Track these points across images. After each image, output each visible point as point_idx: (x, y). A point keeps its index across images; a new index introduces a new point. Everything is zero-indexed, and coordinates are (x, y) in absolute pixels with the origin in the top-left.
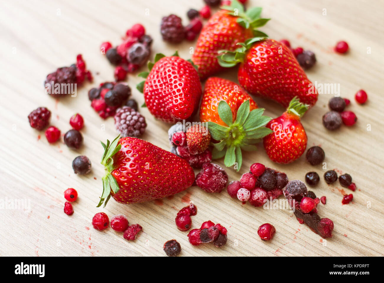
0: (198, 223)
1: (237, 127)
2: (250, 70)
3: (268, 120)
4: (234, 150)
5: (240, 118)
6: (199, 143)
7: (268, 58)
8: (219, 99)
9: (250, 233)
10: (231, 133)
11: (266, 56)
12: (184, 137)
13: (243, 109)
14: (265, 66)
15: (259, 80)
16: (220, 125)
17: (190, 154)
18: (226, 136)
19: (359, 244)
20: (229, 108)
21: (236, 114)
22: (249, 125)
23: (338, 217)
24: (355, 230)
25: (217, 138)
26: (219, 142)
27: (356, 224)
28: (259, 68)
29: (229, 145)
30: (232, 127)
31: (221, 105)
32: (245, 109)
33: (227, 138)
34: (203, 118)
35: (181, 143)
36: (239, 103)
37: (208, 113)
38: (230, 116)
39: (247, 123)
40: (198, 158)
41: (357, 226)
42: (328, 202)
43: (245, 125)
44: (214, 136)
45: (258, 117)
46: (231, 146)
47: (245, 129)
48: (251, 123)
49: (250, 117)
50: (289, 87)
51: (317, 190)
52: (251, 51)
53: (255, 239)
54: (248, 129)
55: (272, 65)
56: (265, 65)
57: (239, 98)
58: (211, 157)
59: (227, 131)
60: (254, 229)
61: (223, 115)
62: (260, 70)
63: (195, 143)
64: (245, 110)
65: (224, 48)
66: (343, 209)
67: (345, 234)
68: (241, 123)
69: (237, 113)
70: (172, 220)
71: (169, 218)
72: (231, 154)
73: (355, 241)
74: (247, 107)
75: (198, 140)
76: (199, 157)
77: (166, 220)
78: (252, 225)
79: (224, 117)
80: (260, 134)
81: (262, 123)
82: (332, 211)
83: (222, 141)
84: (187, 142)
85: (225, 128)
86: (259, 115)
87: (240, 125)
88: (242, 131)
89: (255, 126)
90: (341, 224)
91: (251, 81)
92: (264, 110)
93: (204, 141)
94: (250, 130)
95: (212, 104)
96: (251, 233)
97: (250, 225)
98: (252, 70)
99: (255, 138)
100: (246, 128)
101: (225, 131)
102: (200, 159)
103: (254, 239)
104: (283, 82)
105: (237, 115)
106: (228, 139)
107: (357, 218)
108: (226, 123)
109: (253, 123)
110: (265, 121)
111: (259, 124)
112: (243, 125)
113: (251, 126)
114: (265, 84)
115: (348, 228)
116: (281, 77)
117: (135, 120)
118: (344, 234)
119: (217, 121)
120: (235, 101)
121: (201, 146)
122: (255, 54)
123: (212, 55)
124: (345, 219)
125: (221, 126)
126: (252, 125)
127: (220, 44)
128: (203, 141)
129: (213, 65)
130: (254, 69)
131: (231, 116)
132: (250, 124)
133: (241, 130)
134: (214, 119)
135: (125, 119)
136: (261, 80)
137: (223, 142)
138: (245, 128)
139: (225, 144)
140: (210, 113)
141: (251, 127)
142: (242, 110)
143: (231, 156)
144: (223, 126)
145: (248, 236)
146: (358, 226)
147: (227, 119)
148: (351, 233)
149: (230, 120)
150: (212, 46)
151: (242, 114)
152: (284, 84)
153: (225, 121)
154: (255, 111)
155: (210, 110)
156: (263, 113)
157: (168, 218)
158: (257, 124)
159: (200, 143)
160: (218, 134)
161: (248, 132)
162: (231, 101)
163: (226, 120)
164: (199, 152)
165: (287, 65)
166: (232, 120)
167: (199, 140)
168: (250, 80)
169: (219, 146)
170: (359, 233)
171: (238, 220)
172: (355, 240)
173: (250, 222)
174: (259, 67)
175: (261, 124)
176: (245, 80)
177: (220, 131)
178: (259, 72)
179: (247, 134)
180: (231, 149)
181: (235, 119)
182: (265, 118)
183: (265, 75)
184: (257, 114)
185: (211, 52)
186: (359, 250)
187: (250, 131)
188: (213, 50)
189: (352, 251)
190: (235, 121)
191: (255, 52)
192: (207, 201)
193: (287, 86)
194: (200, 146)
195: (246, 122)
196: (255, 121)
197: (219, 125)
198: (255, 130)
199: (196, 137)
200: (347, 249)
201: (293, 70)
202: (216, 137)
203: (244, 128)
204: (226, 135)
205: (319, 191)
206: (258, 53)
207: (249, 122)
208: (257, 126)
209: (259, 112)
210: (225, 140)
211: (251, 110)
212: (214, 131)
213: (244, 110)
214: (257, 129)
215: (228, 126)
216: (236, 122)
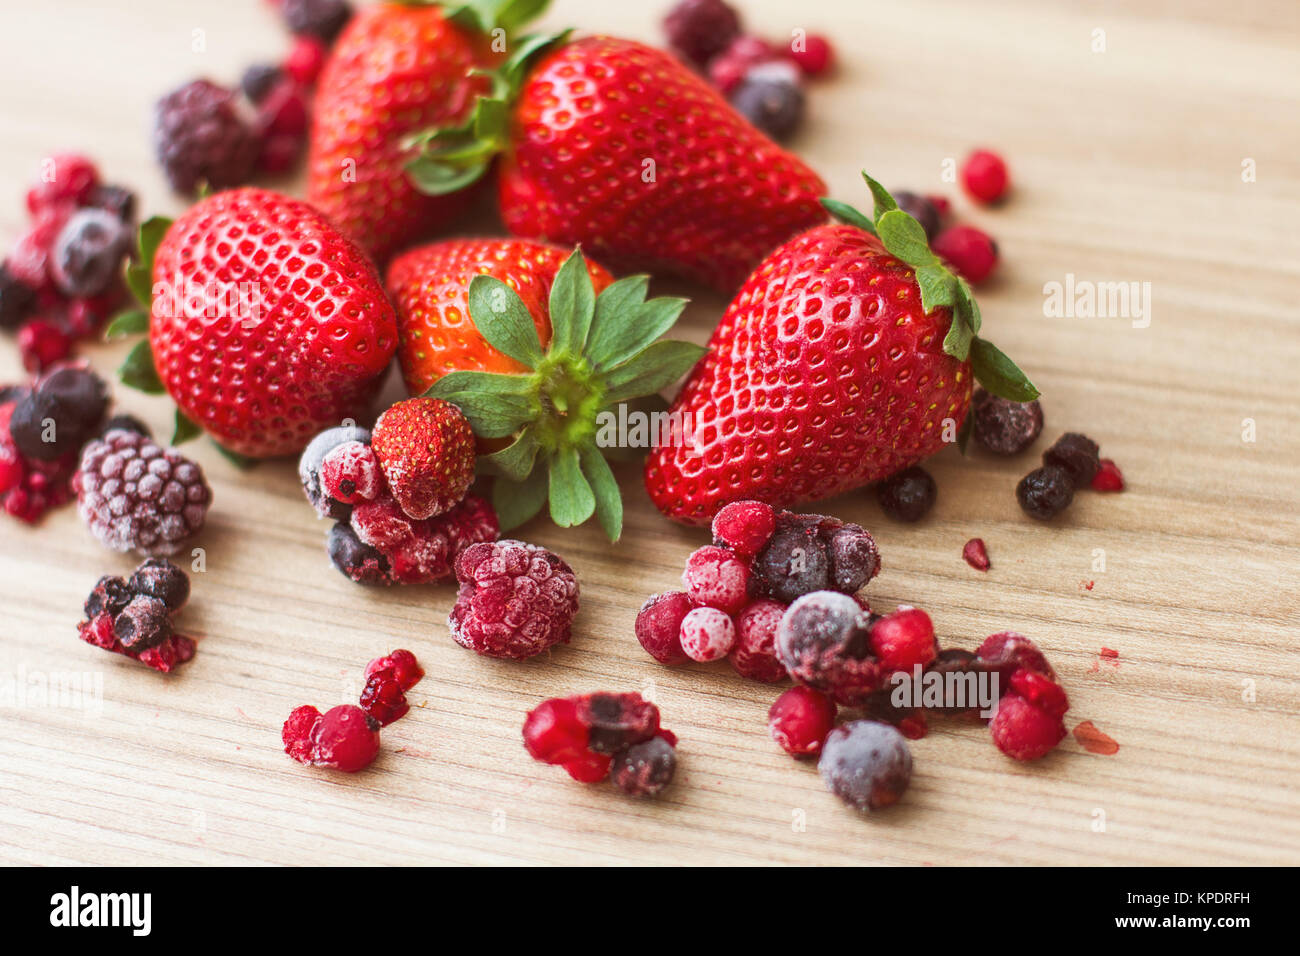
0: (519, 777)
1: (563, 364)
2: (545, 160)
3: (673, 311)
4: (577, 466)
5: (566, 329)
6: (433, 462)
7: (602, 93)
8: (463, 281)
9: (736, 754)
10: (544, 395)
11: (590, 88)
12: (368, 460)
13: (567, 291)
14: (600, 128)
15: (592, 188)
16: (494, 374)
17: (413, 523)
18: (533, 411)
19: (1170, 665)
20: (516, 298)
21: (546, 315)
22: (607, 346)
23: (1053, 598)
24: (1137, 625)
25: (497, 428)
26: (509, 440)
27: (1133, 602)
28: (578, 142)
29: (553, 448)
30: (544, 370)
31: (478, 295)
32: (573, 288)
33: (537, 418)
34: (423, 369)
35: (362, 488)
36: (544, 276)
37: (437, 343)
38: (525, 325)
39: (598, 341)
40: (447, 534)
41: (1138, 607)
42: (995, 558)
43: (591, 350)
44: (485, 424)
45: (632, 307)
46: (563, 449)
47: (598, 366)
48: (615, 334)
49: (602, 315)
50: (713, 189)
51: (940, 528)
52: (529, 89)
53: (767, 766)
54: (607, 361)
55: (624, 116)
56: (597, 124)
57: (540, 259)
58: (494, 519)
59: (531, 390)
60: (746, 733)
61: (498, 328)
62: (585, 146)
63: (420, 462)
64: (577, 295)
65: (423, 124)
66: (1064, 566)
67: (1104, 649)
68: (574, 344)
69: (550, 309)
70: (412, 798)
71: (396, 792)
72: (570, 484)
73: (1151, 661)
74: (578, 280)
75: (428, 449)
76: (450, 527)
77: (389, 804)
78: (735, 722)
79: (505, 338)
80: (659, 371)
81: (656, 326)
82: (1023, 583)
83: (519, 437)
84: (388, 474)
85: (519, 382)
86: (633, 303)
87: (572, 352)
88: (587, 376)
89: (631, 347)
90: (1077, 617)
91: (562, 205)
92: (645, 280)
93: (454, 447)
94: (614, 364)
95: (441, 309)
96: (743, 749)
97: (725, 724)
98: (553, 159)
99: (644, 393)
100: (601, 360)
101: (522, 390)
102: (453, 533)
103: (759, 769)
104: (683, 172)
105: (551, 317)
106: (543, 423)
107: (1126, 581)
108: (517, 358)
109: (619, 335)
110: (664, 319)
111: (645, 336)
112: (584, 353)
113: (615, 351)
114: (616, 202)
115: (1108, 625)
116: (671, 154)
117: (159, 475)
118: (1100, 651)
119: (480, 365)
120: (526, 271)
121: (448, 471)
122: (549, 95)
123: (383, 169)
124: (1083, 596)
125: (500, 378)
126: (619, 345)
127: (401, 118)
128: (449, 449)
129: (397, 206)
130: (562, 151)
131: (531, 325)
132: (609, 341)
133: (582, 372)
134: (466, 359)
135: (119, 475)
136: (599, 186)
137: (523, 440)
138: (595, 364)
139: (537, 443)
140: (445, 340)
141: (617, 354)
142: (563, 298)
143: (573, 487)
144: (510, 375)
145: (735, 765)
146: (1143, 606)
147: (519, 342)
148: (1125, 636)
149: (529, 341)
150: (373, 136)
151: (568, 310)
152: (692, 178)
153: (511, 350)
154: (615, 289)
155: (440, 333)
156: (644, 290)
157: (394, 796)
158: (638, 337)
159: (441, 457)
160: (498, 410)
161: (611, 373)
162: (512, 274)
163: (515, 346)
164: (443, 502)
165: (682, 107)
166: (538, 342)
167: (431, 446)
168: (554, 207)
169: (514, 460)
170: (1157, 628)
171: (673, 719)
172: (1148, 656)
173: (724, 713)
174: (579, 137)
175: (650, 331)
176: (538, 213)
177: (504, 396)
178: (582, 159)
179: (608, 383)
180: (563, 463)
181: (548, 334)
182: (661, 307)
183: (609, 163)
184: (625, 299)
185: (375, 158)
186: (1178, 686)
187: (620, 370)
188: (381, 147)
189: (1153, 699)
190: (551, 345)
191: (545, 90)
192: (527, 691)
193: (702, 185)
194: (441, 472)
195: (595, 338)
196: (626, 326)
197: (491, 376)
198: (636, 359)
199: (416, 441)
200: (1132, 697)
201: (706, 118)
202: (494, 424)
203: (590, 361)
204: (529, 406)
205: (947, 531)
206: (560, 87)
207: (604, 334)
208: (637, 343)
209: (629, 290)
210: (529, 426)
211: (599, 289)
212: (480, 405)
213: (572, 295)
214: (643, 353)
215: (530, 370)
216: (555, 347)
